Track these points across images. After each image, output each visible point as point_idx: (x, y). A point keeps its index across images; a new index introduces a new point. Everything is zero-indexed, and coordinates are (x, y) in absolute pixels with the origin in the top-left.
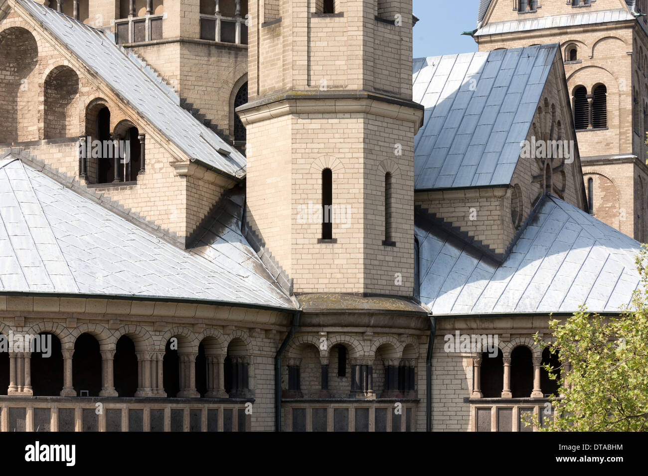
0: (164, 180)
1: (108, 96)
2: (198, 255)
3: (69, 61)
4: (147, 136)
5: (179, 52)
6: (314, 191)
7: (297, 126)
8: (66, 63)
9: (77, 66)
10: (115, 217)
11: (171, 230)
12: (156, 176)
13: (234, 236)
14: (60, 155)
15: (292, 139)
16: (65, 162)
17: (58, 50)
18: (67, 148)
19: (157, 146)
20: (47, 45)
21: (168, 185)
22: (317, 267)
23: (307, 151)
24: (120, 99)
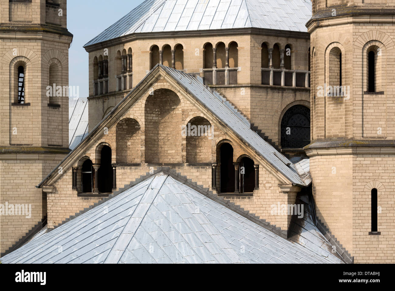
0: (272, 195)
1: (232, 139)
2: (295, 242)
3: (204, 114)
4: (260, 166)
5: (249, 93)
6: (367, 203)
7: (356, 162)
8: (202, 115)
9: (212, 118)
10: (242, 217)
11: (277, 226)
12: (266, 191)
13: (311, 227)
14: (198, 174)
15: (353, 170)
16: (201, 178)
17: (196, 107)
18: (203, 169)
19: (267, 172)
20: (188, 102)
21: (275, 197)
22: (368, 249)
23: (362, 177)
24: (243, 142)
